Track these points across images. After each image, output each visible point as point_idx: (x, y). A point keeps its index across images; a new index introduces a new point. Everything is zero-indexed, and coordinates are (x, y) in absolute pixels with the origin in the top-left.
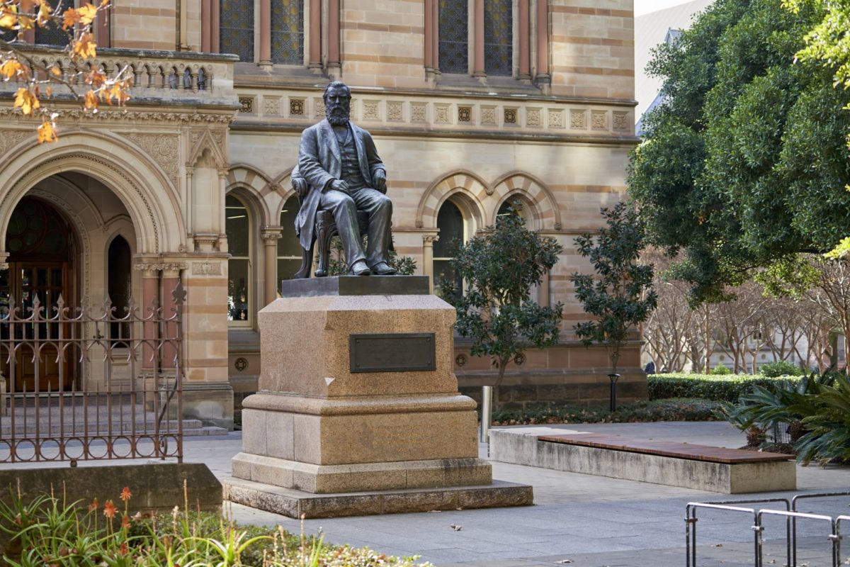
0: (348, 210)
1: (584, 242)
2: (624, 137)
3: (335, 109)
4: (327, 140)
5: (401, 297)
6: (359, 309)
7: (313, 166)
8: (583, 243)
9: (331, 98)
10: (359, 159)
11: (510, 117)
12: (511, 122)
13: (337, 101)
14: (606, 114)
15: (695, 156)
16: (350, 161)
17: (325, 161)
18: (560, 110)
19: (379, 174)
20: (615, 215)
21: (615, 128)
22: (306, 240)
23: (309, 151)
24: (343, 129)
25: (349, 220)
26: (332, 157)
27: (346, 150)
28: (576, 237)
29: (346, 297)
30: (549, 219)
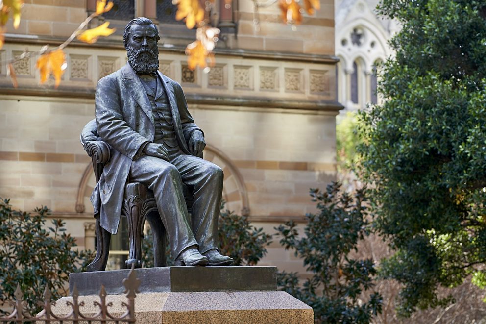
0: (173, 183)
1: (287, 232)
2: (323, 102)
3: (141, 53)
4: (133, 92)
5: (245, 294)
6: (199, 309)
7: (117, 126)
8: (285, 233)
9: (135, 38)
10: (175, 117)
11: (188, 75)
12: (190, 81)
13: (145, 43)
14: (302, 72)
15: (456, 118)
16: (164, 120)
17: (132, 119)
18: (247, 67)
19: (196, 136)
20: (325, 198)
21: (312, 91)
22: (111, 221)
23: (110, 105)
24: (151, 79)
25: (175, 195)
26: (141, 114)
27: (158, 105)
28: (277, 226)
29: (181, 293)
30: (236, 203)
